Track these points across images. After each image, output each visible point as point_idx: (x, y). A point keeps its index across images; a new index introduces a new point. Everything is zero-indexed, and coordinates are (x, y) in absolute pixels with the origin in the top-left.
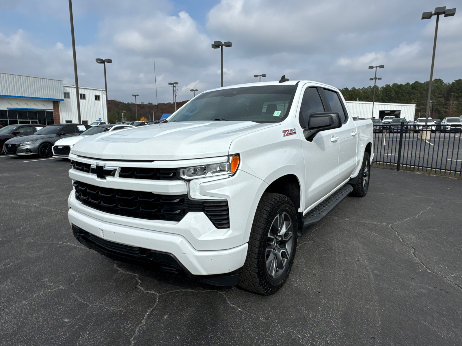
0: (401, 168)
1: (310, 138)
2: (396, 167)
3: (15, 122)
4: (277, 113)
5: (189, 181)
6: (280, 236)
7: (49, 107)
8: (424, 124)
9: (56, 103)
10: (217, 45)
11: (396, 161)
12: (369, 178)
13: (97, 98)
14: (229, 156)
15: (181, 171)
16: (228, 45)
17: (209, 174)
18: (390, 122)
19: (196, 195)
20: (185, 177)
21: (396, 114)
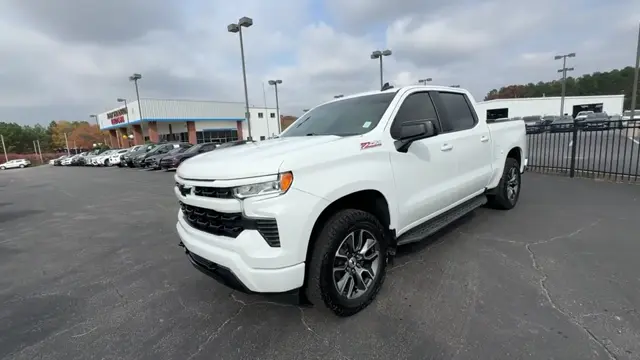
0: (575, 174)
1: (403, 149)
2: (569, 173)
3: (202, 142)
4: (367, 125)
5: (243, 199)
6: (362, 255)
7: (233, 127)
8: (629, 118)
9: (239, 122)
10: (376, 55)
11: (569, 166)
12: (519, 187)
13: (272, 115)
14: (279, 174)
15: (235, 190)
16: (388, 53)
17: (261, 193)
18: (584, 119)
19: (250, 214)
20: (240, 195)
21: (596, 108)
